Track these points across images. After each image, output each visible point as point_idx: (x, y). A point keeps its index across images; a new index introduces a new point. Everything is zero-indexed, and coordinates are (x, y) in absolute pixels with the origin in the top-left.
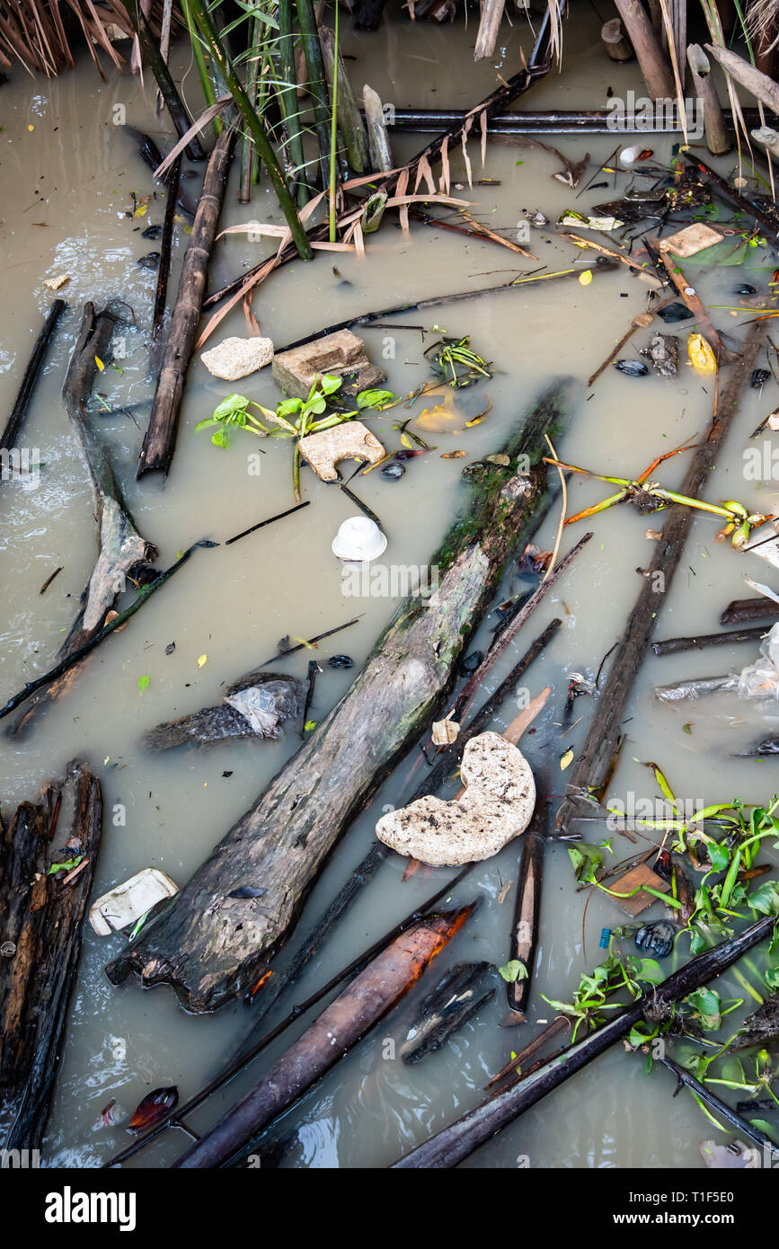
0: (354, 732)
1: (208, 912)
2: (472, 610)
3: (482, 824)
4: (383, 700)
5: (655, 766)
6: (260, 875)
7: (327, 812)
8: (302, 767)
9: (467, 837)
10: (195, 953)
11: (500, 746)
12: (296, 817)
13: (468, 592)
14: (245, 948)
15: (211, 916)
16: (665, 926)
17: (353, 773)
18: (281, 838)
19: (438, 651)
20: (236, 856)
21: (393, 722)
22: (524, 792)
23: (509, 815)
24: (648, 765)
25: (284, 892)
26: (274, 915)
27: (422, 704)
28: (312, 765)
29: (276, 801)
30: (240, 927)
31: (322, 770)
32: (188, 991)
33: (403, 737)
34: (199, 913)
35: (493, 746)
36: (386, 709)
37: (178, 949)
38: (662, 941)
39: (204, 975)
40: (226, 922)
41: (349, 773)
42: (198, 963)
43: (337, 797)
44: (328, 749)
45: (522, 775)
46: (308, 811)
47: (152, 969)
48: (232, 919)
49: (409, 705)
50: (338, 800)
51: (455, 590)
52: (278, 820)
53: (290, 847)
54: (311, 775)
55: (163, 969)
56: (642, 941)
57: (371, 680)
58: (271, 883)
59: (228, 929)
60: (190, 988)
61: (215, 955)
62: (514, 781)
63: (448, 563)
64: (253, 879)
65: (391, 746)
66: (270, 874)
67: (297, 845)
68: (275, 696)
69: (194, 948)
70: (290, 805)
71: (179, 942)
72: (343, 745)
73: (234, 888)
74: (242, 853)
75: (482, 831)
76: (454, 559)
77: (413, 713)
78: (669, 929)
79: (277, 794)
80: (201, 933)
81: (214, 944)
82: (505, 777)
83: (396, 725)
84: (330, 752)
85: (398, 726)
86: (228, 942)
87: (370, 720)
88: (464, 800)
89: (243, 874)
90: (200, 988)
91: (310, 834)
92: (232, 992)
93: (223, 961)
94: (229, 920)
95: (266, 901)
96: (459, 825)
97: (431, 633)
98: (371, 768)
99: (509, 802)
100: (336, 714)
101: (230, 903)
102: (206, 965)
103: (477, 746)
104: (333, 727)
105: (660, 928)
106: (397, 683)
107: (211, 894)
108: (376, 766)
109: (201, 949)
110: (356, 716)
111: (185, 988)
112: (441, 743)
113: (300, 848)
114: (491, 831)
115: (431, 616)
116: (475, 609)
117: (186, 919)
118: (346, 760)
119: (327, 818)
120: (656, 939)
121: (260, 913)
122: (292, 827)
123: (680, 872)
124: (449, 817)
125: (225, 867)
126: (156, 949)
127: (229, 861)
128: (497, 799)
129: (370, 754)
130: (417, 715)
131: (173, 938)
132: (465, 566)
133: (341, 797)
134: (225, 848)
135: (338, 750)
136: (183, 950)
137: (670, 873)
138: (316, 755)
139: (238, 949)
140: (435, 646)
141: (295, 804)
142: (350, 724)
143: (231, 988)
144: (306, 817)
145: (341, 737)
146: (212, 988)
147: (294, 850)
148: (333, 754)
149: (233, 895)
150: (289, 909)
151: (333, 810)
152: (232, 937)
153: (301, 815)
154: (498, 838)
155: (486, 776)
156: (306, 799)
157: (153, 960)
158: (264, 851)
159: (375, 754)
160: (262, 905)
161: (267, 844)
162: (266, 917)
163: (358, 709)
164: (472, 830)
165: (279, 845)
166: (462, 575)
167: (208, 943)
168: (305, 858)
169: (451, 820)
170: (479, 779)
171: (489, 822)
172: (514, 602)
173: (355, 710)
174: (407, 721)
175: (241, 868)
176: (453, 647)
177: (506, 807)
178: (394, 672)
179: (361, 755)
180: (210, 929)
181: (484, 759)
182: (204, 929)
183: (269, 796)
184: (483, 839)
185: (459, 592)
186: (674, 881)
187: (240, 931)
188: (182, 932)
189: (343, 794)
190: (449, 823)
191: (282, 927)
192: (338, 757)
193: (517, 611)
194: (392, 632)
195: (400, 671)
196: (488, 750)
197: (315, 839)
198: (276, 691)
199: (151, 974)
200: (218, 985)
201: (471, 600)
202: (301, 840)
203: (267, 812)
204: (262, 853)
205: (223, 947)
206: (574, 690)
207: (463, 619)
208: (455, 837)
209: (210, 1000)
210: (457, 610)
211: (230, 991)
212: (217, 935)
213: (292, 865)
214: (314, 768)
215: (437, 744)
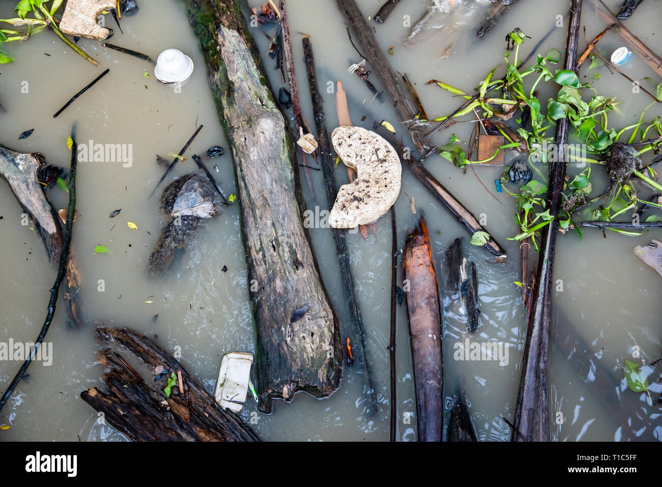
0: (265, 184)
1: (288, 339)
2: (255, 67)
3: (383, 183)
4: (263, 154)
5: (434, 81)
6: (295, 299)
7: (295, 238)
8: (256, 224)
9: (382, 194)
10: (301, 365)
11: (351, 132)
12: (281, 253)
13: (244, 58)
14: (324, 342)
15: (292, 340)
16: (519, 163)
17: (287, 206)
18: (285, 271)
19: (263, 105)
20: (270, 298)
21: (279, 162)
22: (387, 150)
23: (391, 167)
24: (430, 83)
25: (317, 298)
26: (323, 314)
27: (283, 141)
28: (261, 218)
29: (261, 253)
30: (312, 334)
31: (269, 217)
32: (316, 387)
33: (290, 167)
34: (284, 344)
35: (348, 135)
36: (269, 158)
37: (291, 370)
38: (524, 171)
39: (317, 372)
40: (304, 337)
41: (286, 208)
42: (308, 369)
43: (292, 225)
44: (260, 203)
45: (377, 141)
46: (284, 245)
47: (287, 391)
48: (305, 333)
49: (278, 147)
50: (294, 227)
51: (236, 62)
52: (274, 263)
53: (295, 272)
54: (266, 224)
55: (292, 387)
56: (514, 178)
57: (245, 148)
58: (306, 298)
59: (308, 340)
60: (316, 385)
61: (312, 358)
62: (376, 147)
63: (215, 49)
64: (294, 304)
65: (290, 177)
66: (300, 295)
67: (297, 267)
68: (195, 191)
69: (299, 363)
70: (272, 250)
71: (288, 367)
72: (267, 196)
73: (290, 316)
74: (272, 294)
75: (386, 186)
76: (216, 43)
77: (284, 149)
78: (523, 163)
79: (258, 249)
80: (295, 353)
81: (307, 353)
82: (369, 148)
83: (281, 162)
84: (263, 204)
85: (283, 163)
86: (312, 346)
87: (267, 171)
88: (361, 176)
89: (285, 305)
90: (321, 381)
91: (298, 256)
92: (337, 369)
93: (320, 358)
94: (304, 335)
95: (313, 309)
96: (373, 190)
97: (250, 97)
98: (292, 197)
99: (385, 161)
100: (244, 180)
101: (297, 326)
102: (312, 366)
103: (340, 141)
104: (250, 188)
105: (517, 165)
106: (262, 140)
107: (279, 328)
108: (292, 193)
109: (303, 361)
110: (257, 174)
111: (314, 387)
112: (312, 151)
113: (300, 268)
114: (391, 183)
115: (240, 88)
116: (256, 65)
117: (279, 352)
118: (277, 202)
119: (298, 241)
120: (521, 173)
121: (316, 318)
122: (285, 260)
123: (502, 126)
124: (364, 190)
125: (271, 309)
126: (279, 379)
127: (269, 304)
128: (377, 163)
129: (286, 190)
130: (286, 149)
131: (283, 367)
132: (227, 44)
133: (294, 224)
134: (259, 298)
135: (267, 201)
136: (295, 369)
137: (497, 129)
138: (258, 212)
139: (321, 346)
140: (259, 102)
141: (273, 246)
142: (259, 181)
143: (334, 368)
144: (287, 249)
145: (261, 192)
146: (327, 376)
147: (299, 272)
148: (266, 204)
149: (293, 320)
150: (326, 303)
151: (297, 234)
152: (313, 342)
153: (283, 251)
154: (398, 184)
155: (360, 154)
156: (276, 239)
157: (284, 386)
158: (283, 284)
159: (287, 187)
160: (313, 313)
161: (281, 280)
162: (321, 318)
163: (254, 169)
164: (381, 189)
165: (288, 275)
166: (231, 50)
167: (303, 355)
168: (308, 271)
169: (366, 192)
170: (358, 158)
171: (386, 179)
172: (276, 43)
173: (254, 171)
174: (284, 156)
175: (280, 303)
176: (268, 96)
177: (385, 164)
178: (254, 134)
179: (282, 193)
180: (298, 347)
181: (350, 145)
182: (295, 349)
183: (253, 253)
184: (391, 190)
185: (239, 62)
186: (502, 132)
187: (315, 336)
188: (285, 360)
189: (293, 222)
190: (366, 194)
191: (331, 316)
192: (271, 204)
193: (282, 48)
194: (226, 111)
195: (258, 132)
196: (348, 139)
197: (303, 257)
198: (192, 188)
199: (288, 394)
200: (328, 372)
201: (249, 62)
202: (297, 264)
203: (262, 262)
204: (283, 286)
205: (313, 351)
206: (363, 75)
207: (256, 76)
208: (377, 200)
209: (331, 382)
210: (248, 73)
211: (335, 369)
212: (305, 347)
213: (306, 280)
214: (264, 220)
215: (310, 153)
